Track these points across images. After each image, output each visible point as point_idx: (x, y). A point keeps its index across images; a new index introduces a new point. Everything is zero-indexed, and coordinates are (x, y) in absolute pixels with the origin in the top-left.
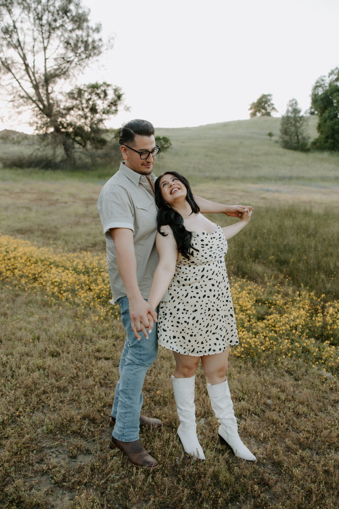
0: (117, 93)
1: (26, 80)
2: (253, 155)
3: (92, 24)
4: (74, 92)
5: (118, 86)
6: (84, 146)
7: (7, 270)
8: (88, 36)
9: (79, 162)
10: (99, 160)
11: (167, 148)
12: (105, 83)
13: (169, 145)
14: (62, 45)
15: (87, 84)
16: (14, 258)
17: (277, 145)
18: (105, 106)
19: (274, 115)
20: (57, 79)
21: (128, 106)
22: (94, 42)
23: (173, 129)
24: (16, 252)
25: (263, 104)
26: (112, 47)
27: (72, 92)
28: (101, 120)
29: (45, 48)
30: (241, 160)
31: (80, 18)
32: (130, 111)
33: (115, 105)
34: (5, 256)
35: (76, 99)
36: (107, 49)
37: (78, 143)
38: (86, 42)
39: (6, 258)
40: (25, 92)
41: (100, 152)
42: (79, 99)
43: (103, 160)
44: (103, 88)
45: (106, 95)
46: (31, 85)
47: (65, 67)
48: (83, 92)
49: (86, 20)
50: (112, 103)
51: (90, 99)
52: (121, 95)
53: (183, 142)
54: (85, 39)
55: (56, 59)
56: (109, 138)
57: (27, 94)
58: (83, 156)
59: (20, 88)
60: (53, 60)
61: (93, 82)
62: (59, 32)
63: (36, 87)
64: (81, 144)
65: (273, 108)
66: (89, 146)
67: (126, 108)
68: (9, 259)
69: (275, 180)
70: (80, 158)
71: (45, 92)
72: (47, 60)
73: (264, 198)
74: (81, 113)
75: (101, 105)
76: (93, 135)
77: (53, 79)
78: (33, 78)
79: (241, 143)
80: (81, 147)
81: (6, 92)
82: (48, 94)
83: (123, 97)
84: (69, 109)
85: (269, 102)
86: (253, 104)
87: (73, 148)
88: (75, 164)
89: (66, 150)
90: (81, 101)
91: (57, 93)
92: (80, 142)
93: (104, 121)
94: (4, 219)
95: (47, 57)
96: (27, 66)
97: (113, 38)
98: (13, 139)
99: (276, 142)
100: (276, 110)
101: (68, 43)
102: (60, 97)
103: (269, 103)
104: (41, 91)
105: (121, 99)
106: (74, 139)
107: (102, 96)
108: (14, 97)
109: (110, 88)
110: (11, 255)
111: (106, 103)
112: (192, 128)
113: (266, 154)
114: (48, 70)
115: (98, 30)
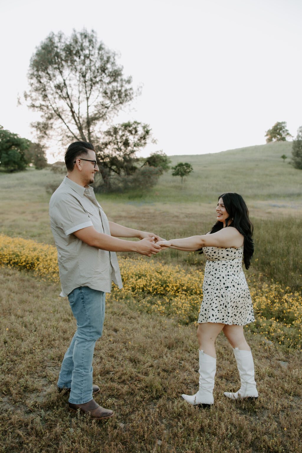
0: (146, 129)
1: (73, 124)
2: (267, 175)
3: (125, 77)
4: (111, 130)
5: (146, 123)
6: (119, 174)
7: (44, 268)
8: (122, 86)
9: (113, 187)
10: (129, 184)
11: (189, 172)
12: (135, 122)
13: (191, 169)
14: (101, 95)
15: (121, 123)
16: (51, 260)
17: (290, 166)
18: (136, 140)
19: (289, 139)
20: (96, 121)
21: (155, 139)
22: (126, 91)
23: (197, 156)
24: (52, 256)
25: (278, 131)
26: (140, 93)
27: (109, 130)
28: (133, 152)
29: (88, 98)
30: (255, 180)
31: (115, 73)
32: (156, 144)
33: (144, 139)
34: (44, 258)
35: (112, 136)
36: (136, 96)
37: (114, 171)
38: (120, 91)
39: (44, 260)
40: (72, 132)
41: (131, 177)
42: (115, 136)
43: (133, 184)
44: (134, 126)
45: (136, 132)
46: (76, 127)
47: (103, 112)
48: (118, 130)
49: (120, 75)
50: (141, 138)
51: (123, 135)
52: (149, 131)
53: (205, 167)
54: (119, 89)
55: (96, 106)
56: (138, 165)
57: (73, 134)
58: (116, 182)
59: (68, 130)
60: (94, 107)
61: (126, 122)
62: (98, 86)
63: (80, 129)
64: (116, 172)
65: (288, 134)
66: (123, 173)
67: (153, 141)
68: (47, 261)
69: (284, 197)
70: (114, 183)
71: (87, 132)
72: (89, 107)
73: (269, 213)
74: (116, 146)
75: (132, 139)
76: (125, 164)
77: (94, 121)
78: (78, 121)
79: (257, 165)
80: (116, 174)
81: (57, 134)
82: (89, 133)
83: (150, 132)
84: (106, 144)
85: (284, 128)
86: (269, 131)
87: (110, 175)
88: (110, 187)
89: (104, 177)
90: (116, 137)
91: (96, 132)
92: (115, 170)
93: (135, 153)
94: (49, 233)
95: (89, 105)
96: (73, 112)
97: (141, 87)
98: (62, 169)
99: (290, 163)
100: (290, 135)
101: (106, 93)
102: (99, 135)
103: (284, 130)
104: (84, 131)
105: (149, 134)
106: (110, 169)
107: (133, 132)
108: (63, 137)
109: (139, 126)
110: (48, 258)
111: (137, 137)
112: (213, 154)
113: (279, 174)
114: (90, 115)
115: (129, 82)
